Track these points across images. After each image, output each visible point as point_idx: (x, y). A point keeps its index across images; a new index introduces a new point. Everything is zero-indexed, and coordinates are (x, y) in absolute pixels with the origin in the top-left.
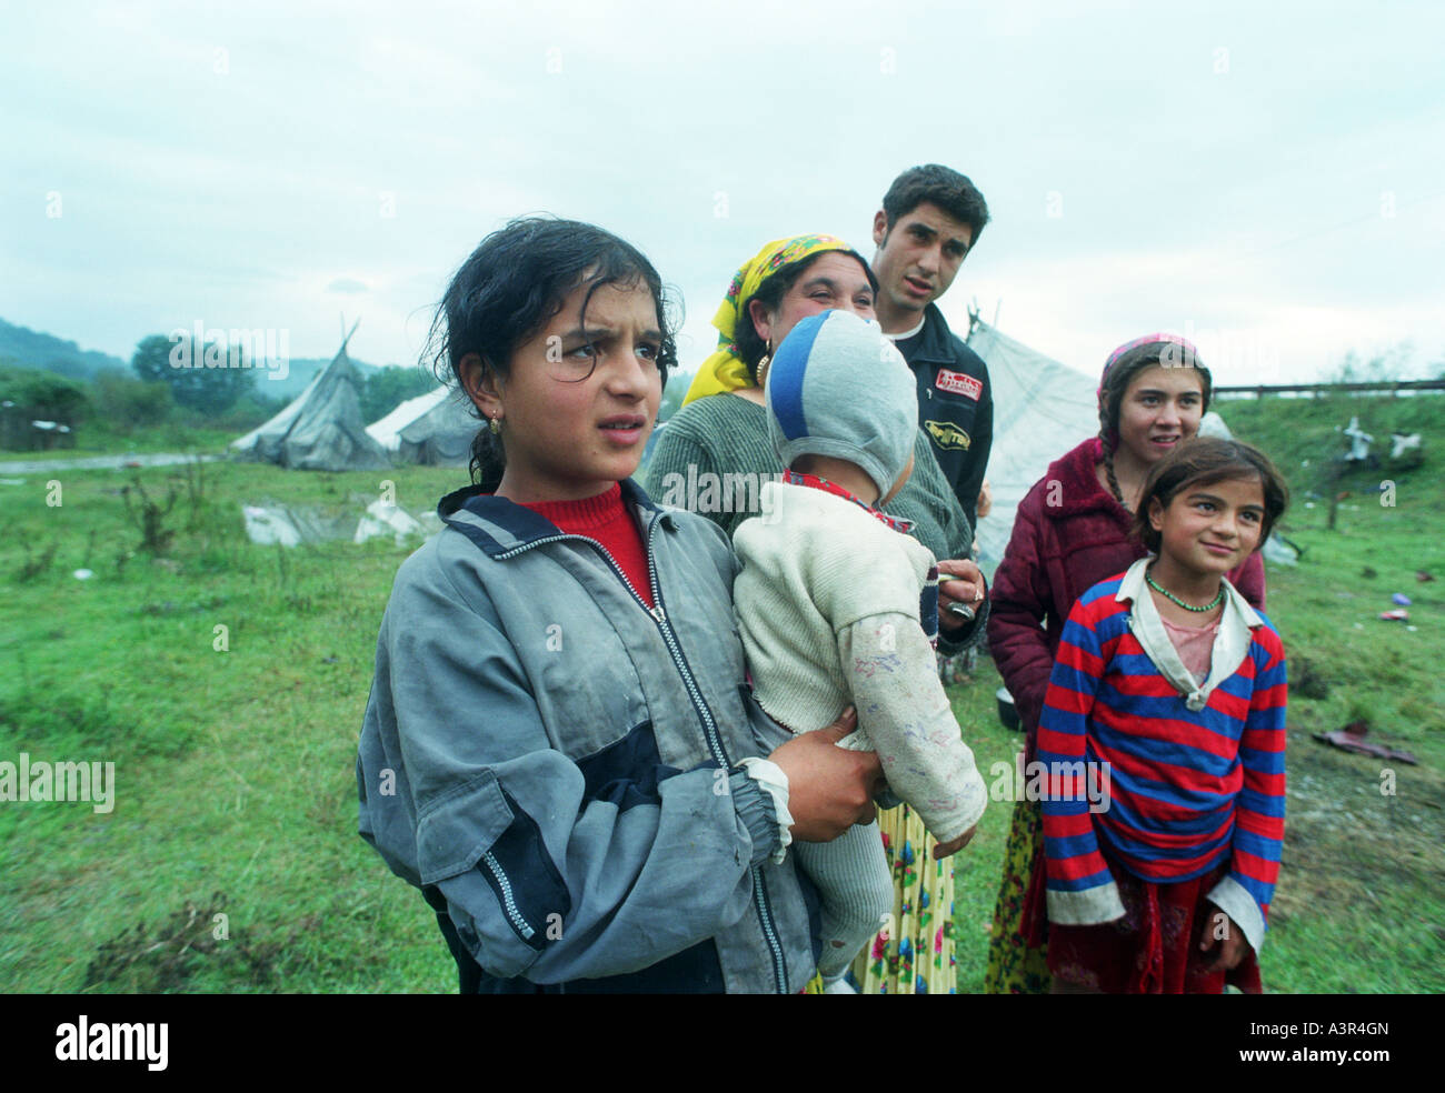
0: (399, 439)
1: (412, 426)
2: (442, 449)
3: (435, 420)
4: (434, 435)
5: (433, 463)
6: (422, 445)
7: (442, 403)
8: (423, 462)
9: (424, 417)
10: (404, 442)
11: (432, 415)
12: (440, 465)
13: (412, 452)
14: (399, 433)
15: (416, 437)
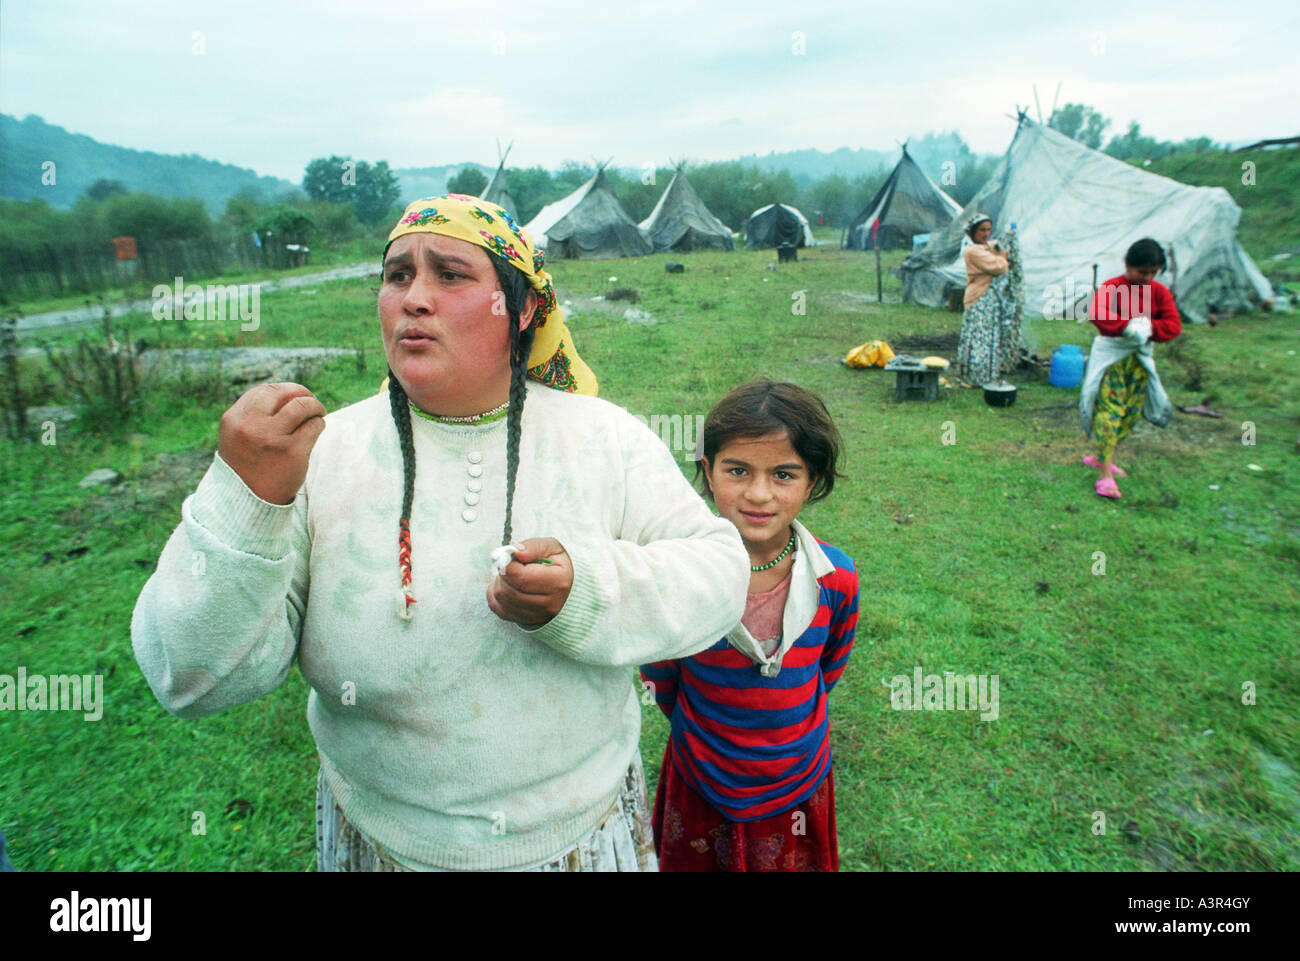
0: (546, 239)
1: (555, 227)
2: (582, 244)
3: (574, 221)
4: (575, 233)
5: (576, 257)
6: (566, 242)
7: (578, 206)
8: (568, 256)
9: (565, 218)
10: (551, 241)
11: (571, 217)
12: (581, 258)
13: (558, 249)
14: (546, 234)
15: (560, 236)
